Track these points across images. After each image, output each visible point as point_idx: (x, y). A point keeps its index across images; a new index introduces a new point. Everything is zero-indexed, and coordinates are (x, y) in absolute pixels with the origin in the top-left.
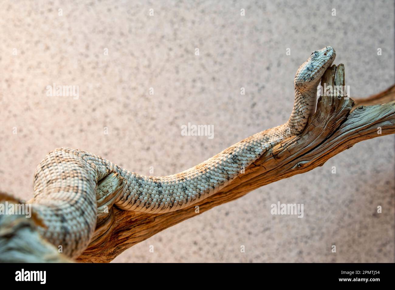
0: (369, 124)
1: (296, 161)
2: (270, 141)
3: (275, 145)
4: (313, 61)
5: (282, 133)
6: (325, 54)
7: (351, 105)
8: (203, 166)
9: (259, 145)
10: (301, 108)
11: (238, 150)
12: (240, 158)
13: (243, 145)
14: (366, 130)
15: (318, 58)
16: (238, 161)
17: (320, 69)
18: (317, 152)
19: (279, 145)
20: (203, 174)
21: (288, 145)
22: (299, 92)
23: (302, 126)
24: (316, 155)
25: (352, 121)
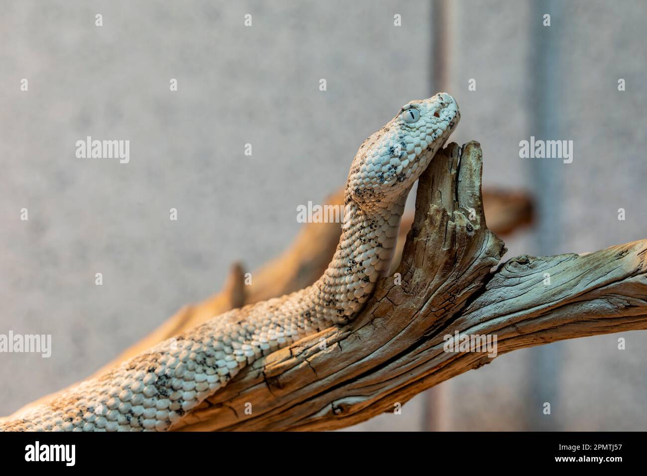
0: (546, 305)
1: (330, 395)
2: (257, 340)
3: (271, 351)
4: (404, 132)
5: (293, 319)
6: (437, 115)
7: (498, 252)
8: (72, 403)
9: (227, 349)
10: (360, 253)
11: (171, 361)
12: (175, 382)
13: (184, 347)
14: (537, 320)
15: (417, 125)
16: (170, 393)
17: (423, 151)
18: (393, 374)
19: (285, 352)
20: (73, 425)
21: (311, 351)
22: (358, 212)
23: (357, 302)
24: (388, 383)
25: (498, 294)
